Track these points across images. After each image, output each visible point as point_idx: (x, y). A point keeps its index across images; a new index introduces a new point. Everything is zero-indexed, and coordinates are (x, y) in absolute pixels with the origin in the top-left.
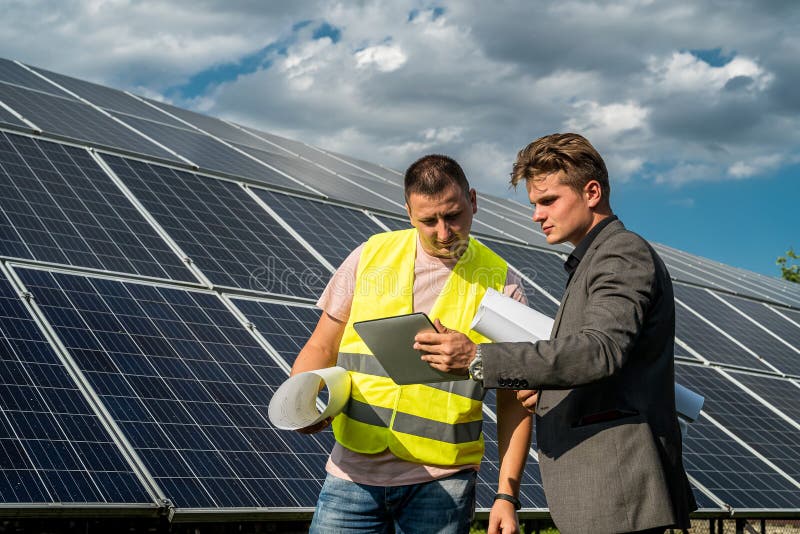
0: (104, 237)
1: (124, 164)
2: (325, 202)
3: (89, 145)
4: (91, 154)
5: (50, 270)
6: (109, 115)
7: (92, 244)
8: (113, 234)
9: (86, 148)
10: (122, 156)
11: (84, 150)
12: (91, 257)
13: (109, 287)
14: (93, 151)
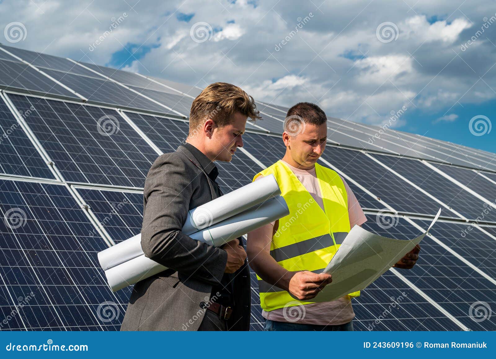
0: (132, 166)
1: (140, 118)
2: (268, 135)
3: (118, 107)
4: (119, 112)
5: (99, 189)
6: (127, 88)
7: (124, 170)
8: (137, 163)
9: (116, 109)
10: (138, 113)
11: (115, 111)
12: (124, 179)
13: (137, 197)
14: (120, 111)
